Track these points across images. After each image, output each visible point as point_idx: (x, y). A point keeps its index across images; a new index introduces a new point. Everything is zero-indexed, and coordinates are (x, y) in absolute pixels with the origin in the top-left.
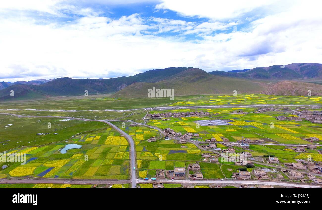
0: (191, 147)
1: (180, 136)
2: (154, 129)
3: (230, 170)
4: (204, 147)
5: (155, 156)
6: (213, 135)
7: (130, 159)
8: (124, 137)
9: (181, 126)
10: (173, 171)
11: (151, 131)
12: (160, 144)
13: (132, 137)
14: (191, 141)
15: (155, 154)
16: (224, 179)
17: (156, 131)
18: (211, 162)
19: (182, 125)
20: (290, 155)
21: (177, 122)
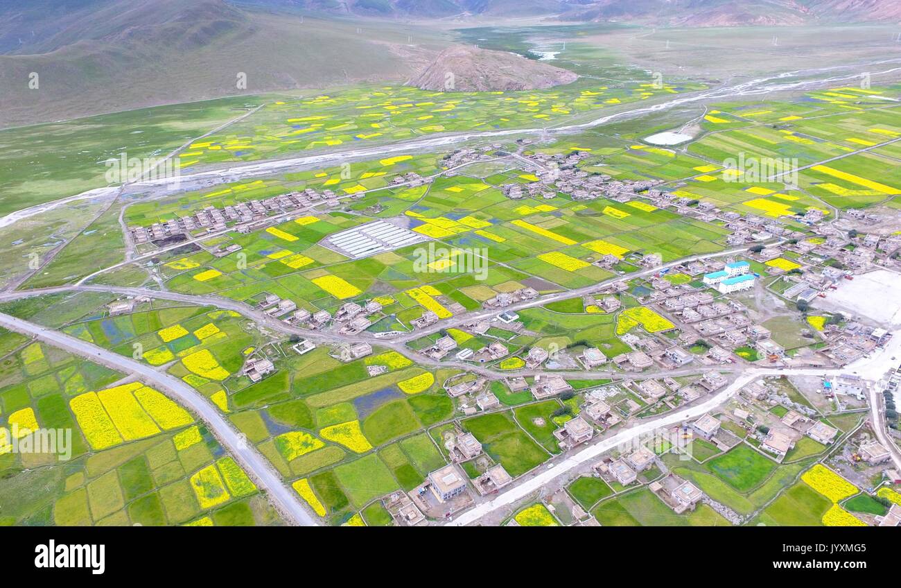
0: (398, 367)
1: (329, 323)
2: (220, 309)
3: (539, 422)
4: (428, 357)
5: (328, 443)
6: (411, 293)
7: (263, 491)
8: (142, 380)
9: (294, 271)
10: (427, 487)
11: (217, 322)
12: (303, 382)
13: (170, 371)
14: (377, 335)
15: (324, 433)
16: (550, 462)
17: (234, 317)
18: (485, 410)
19: (299, 269)
20: (604, 327)
21: (271, 256)
